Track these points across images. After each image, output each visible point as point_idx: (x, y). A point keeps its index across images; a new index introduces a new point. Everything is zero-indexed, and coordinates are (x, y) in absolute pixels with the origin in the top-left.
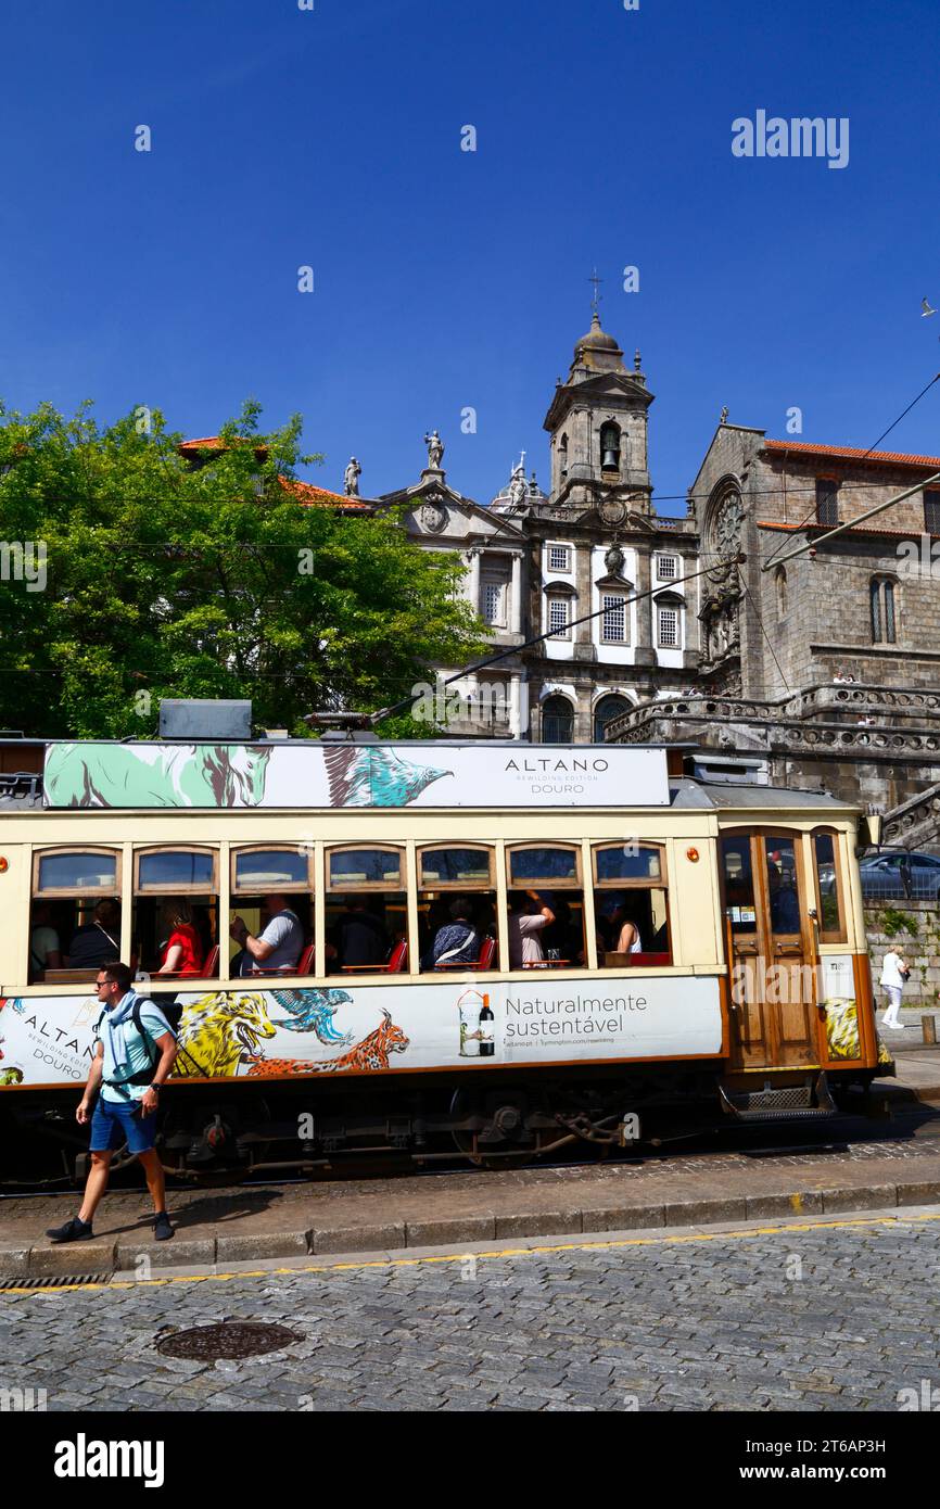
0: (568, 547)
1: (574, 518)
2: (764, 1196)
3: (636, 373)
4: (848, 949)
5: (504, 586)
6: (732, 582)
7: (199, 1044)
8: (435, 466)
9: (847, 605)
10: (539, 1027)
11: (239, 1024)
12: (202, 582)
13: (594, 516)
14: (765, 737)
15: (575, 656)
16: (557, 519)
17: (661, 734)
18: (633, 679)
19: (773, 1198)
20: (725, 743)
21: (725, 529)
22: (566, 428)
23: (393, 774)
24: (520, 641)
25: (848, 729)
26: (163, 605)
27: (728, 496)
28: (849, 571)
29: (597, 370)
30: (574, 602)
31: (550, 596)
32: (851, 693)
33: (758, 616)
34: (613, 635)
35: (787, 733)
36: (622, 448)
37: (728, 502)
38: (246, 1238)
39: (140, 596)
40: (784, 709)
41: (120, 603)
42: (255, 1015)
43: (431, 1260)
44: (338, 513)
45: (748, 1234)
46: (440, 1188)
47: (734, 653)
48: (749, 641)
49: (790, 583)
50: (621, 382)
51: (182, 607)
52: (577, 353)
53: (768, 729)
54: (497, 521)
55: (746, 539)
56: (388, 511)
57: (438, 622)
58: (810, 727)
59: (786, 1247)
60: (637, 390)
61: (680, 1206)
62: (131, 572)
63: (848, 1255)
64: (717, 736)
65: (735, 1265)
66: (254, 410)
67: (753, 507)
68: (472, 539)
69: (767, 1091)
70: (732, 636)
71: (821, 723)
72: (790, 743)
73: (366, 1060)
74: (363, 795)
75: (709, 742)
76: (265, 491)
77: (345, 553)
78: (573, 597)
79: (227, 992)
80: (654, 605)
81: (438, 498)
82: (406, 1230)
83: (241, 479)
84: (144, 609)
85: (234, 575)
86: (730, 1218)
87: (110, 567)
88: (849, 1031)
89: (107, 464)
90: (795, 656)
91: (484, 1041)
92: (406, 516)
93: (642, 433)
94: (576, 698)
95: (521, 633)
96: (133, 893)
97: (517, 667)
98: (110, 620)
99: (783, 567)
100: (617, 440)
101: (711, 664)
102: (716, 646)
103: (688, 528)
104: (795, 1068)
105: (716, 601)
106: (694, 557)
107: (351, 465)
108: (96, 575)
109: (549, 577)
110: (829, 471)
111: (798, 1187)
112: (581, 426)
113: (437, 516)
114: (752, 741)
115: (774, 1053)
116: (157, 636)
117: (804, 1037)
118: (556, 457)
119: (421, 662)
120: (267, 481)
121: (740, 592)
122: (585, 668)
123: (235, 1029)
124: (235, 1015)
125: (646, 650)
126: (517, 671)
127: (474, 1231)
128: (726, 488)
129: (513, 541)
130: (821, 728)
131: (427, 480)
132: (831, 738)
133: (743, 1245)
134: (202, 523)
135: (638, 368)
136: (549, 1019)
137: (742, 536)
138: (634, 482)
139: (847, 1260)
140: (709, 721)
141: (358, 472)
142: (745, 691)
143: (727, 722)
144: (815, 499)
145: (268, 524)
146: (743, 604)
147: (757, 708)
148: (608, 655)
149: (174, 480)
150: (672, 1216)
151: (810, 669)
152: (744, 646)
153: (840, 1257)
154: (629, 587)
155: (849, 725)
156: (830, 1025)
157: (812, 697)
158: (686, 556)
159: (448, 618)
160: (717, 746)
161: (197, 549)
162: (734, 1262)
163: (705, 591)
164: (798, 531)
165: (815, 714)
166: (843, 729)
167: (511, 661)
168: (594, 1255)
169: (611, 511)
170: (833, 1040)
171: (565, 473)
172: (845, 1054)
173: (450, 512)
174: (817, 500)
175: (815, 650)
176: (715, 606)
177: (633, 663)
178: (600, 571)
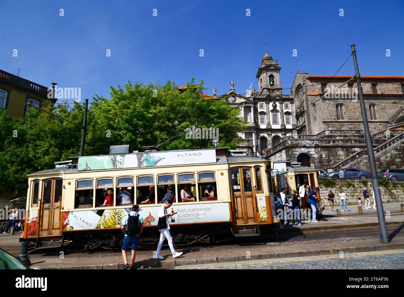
0: (263, 103)
1: (264, 97)
2: (323, 250)
3: (276, 63)
4: (264, 195)
5: (250, 113)
6: (302, 108)
7: (109, 221)
8: (232, 88)
9: (331, 111)
10: (185, 215)
11: (118, 216)
12: (185, 117)
13: (269, 96)
14: (313, 143)
15: (267, 127)
16: (260, 97)
17: (288, 144)
18: (280, 132)
19: (325, 250)
20: (304, 145)
21: (300, 96)
22: (261, 77)
23: (152, 159)
24: (254, 125)
25: (333, 140)
26: (176, 122)
27: (300, 89)
28: (331, 103)
29: (267, 63)
30: (266, 116)
31: (260, 114)
32: (333, 132)
33: (309, 115)
34: (275, 122)
35: (319, 142)
36: (274, 80)
37: (300, 90)
38: (203, 259)
39: (172, 121)
40: (317, 136)
41: (168, 122)
42: (121, 214)
43: (245, 264)
44: (212, 100)
45: (320, 259)
46: (246, 248)
47: (304, 124)
48: (307, 121)
49: (317, 107)
50: (273, 66)
51: (180, 123)
52: (263, 60)
53: (314, 141)
54: (247, 99)
55: (305, 98)
56: (223, 98)
57: (236, 122)
58: (324, 140)
59: (330, 262)
60: (277, 67)
61: (302, 252)
62: (170, 116)
63: (346, 264)
64: (302, 143)
65: (317, 266)
66: (193, 79)
67: (306, 91)
68: (241, 103)
69: (245, 229)
70: (303, 120)
71: (326, 139)
72: (319, 144)
73: (146, 224)
74: (145, 164)
75: (300, 145)
76: (196, 96)
77: (214, 108)
78: (265, 114)
79: (115, 209)
80: (284, 115)
81: (234, 95)
82: (239, 257)
83: (191, 94)
84: (173, 123)
85: (191, 115)
86: (315, 255)
87: (165, 115)
88: (265, 215)
89: (163, 94)
90: (319, 124)
91: (172, 219)
92: (227, 99)
93: (279, 76)
94: (268, 137)
95: (254, 123)
96: (96, 188)
97: (254, 131)
98: (166, 126)
99: (314, 104)
100: (273, 79)
101: (299, 127)
102: (300, 123)
103: (291, 97)
104: (251, 224)
105: (299, 113)
106: (293, 103)
107: (214, 90)
108: (162, 117)
109: (259, 110)
110: (324, 81)
111: (331, 248)
112: (265, 76)
113: (234, 99)
114: (310, 144)
115: (245, 220)
116: (176, 129)
117: (253, 216)
118: (259, 84)
119: (232, 131)
120: (197, 94)
121: (304, 110)
122: (269, 130)
123: (117, 217)
124: (117, 214)
125: (283, 125)
126: (254, 132)
127: (254, 257)
128: (299, 87)
129: (251, 103)
130: (327, 140)
131: (231, 91)
132: (329, 142)
133: (319, 261)
134: (183, 104)
135: (277, 62)
136: (188, 213)
137: (304, 98)
138: (278, 88)
139: (345, 265)
140: (299, 140)
141: (216, 91)
142: (307, 133)
143: (304, 140)
144: (321, 87)
145: (197, 103)
146: (305, 113)
147: (311, 136)
148: (274, 127)
149: (177, 96)
150: (301, 254)
151: (323, 127)
152: (306, 123)
153: (343, 264)
154: (278, 111)
155: (334, 139)
156: (259, 214)
157: (324, 133)
158: (291, 103)
159: (238, 120)
160: (302, 146)
161: (183, 110)
162: (317, 265)
163: (296, 111)
164: (318, 95)
165: (325, 137)
166: (332, 140)
167: (252, 130)
168: (283, 263)
169: (273, 95)
170: (260, 217)
171: (262, 87)
172: (264, 220)
173: (236, 98)
174: (322, 88)
175: (324, 122)
176: (299, 114)
177: (280, 128)
178: (271, 108)
